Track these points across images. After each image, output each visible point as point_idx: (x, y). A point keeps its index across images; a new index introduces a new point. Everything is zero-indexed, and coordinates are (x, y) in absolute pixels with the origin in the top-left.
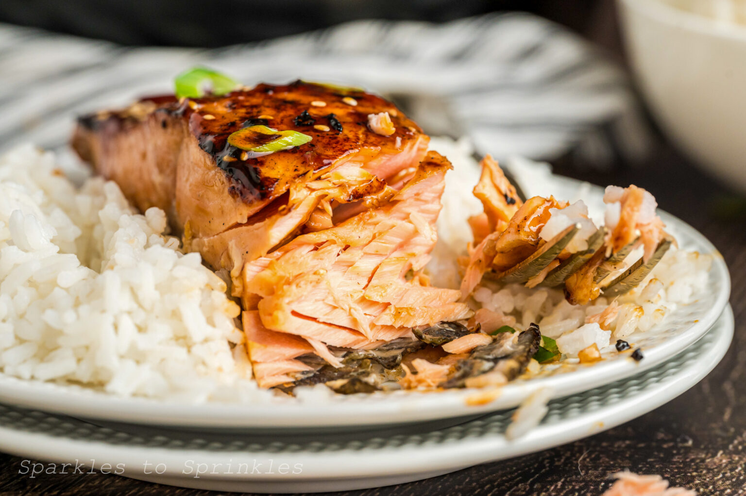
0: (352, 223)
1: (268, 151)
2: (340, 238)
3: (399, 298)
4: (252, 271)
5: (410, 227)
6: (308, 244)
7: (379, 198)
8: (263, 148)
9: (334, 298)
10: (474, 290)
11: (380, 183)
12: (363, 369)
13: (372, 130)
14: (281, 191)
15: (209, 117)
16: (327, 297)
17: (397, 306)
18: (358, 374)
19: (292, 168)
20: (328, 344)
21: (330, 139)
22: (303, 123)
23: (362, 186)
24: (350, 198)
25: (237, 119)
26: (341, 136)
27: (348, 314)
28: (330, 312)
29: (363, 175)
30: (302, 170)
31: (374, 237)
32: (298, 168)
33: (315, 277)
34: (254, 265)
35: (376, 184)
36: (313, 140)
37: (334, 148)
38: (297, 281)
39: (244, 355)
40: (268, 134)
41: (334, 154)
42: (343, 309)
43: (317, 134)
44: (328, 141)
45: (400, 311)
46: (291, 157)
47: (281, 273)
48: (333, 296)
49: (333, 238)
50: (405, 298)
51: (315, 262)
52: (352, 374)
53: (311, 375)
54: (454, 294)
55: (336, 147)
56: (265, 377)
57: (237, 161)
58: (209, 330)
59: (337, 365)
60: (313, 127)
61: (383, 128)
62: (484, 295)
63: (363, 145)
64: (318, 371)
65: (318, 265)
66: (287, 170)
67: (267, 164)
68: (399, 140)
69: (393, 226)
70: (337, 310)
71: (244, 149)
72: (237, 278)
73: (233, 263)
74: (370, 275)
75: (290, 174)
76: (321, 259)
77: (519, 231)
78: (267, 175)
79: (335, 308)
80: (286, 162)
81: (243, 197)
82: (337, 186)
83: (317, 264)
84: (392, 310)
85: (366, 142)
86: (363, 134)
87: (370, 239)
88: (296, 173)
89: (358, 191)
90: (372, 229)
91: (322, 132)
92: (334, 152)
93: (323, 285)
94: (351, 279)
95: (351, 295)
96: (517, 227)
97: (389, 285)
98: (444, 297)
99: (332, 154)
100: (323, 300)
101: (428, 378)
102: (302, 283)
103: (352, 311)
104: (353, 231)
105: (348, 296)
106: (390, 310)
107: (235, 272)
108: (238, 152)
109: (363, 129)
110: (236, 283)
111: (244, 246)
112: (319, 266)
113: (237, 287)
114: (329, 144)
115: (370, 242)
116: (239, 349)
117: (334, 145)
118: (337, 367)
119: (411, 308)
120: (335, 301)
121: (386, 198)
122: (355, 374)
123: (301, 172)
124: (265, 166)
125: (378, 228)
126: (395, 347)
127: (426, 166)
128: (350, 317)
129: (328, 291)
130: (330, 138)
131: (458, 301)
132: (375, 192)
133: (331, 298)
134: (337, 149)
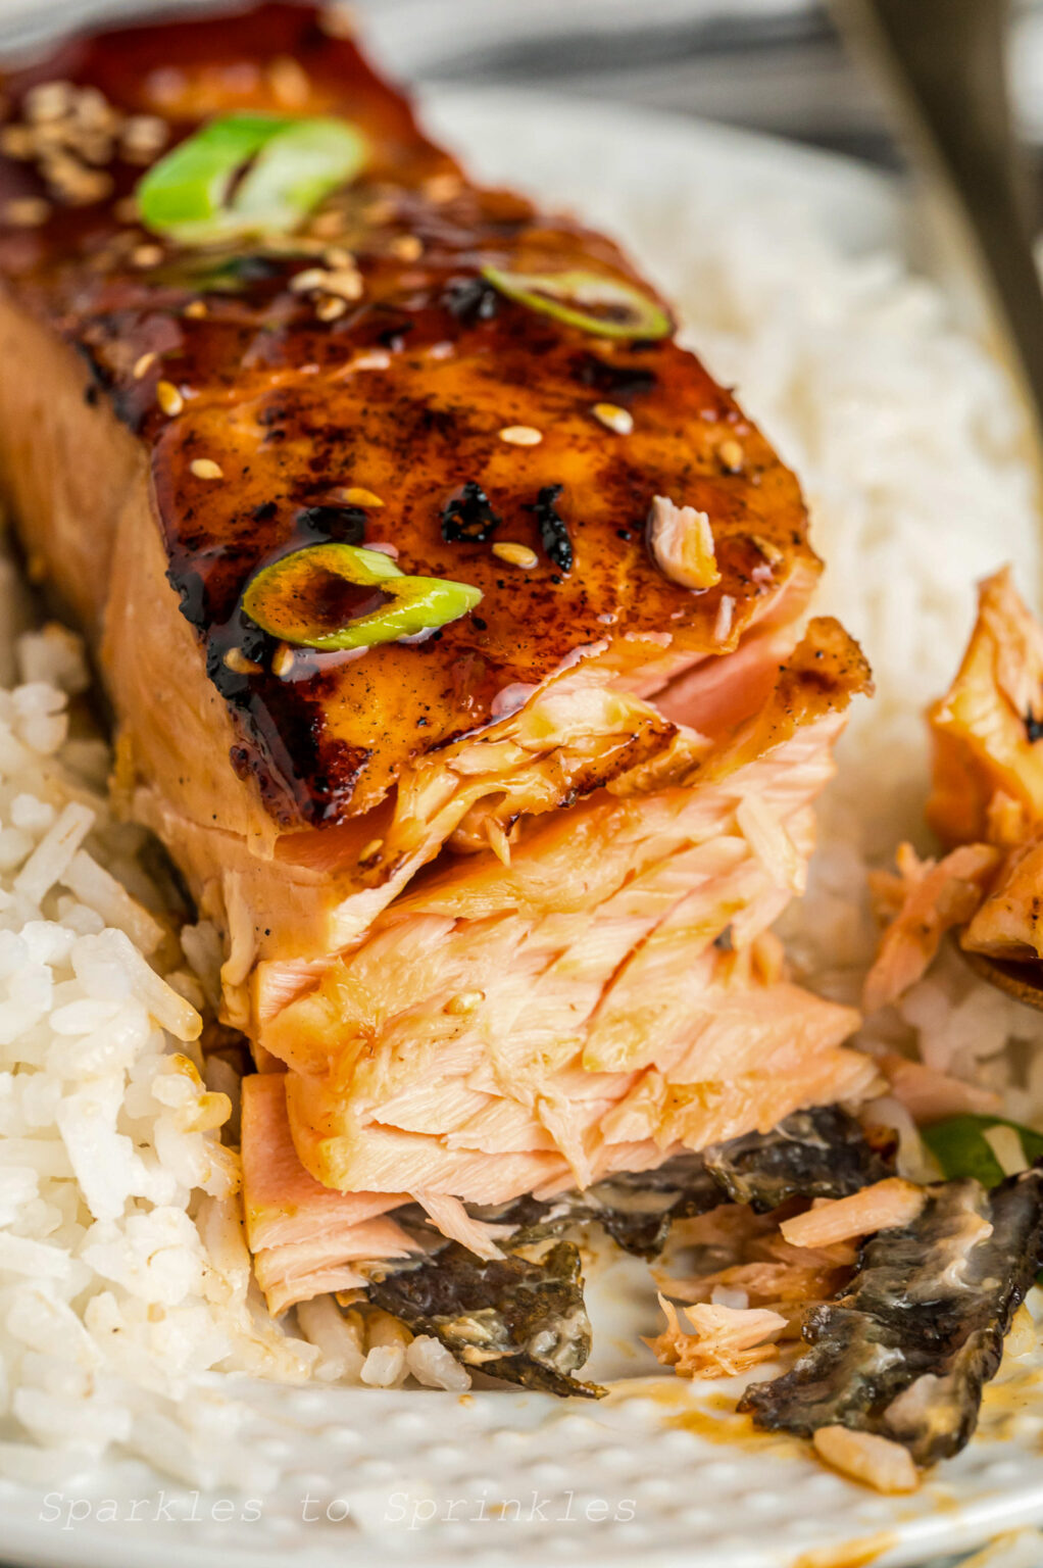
0: (569, 843)
1: (354, 647)
2: (528, 901)
3: (684, 1046)
4: (275, 986)
5: (733, 846)
6: (442, 917)
7: (655, 772)
8: (339, 641)
9: (496, 1072)
10: (905, 994)
11: (659, 738)
12: (555, 1275)
13: (655, 561)
14: (371, 796)
15: (205, 468)
16: (476, 1068)
17: (675, 1080)
18: (539, 1290)
19: (412, 711)
20: (466, 1200)
21: (534, 601)
22: (465, 531)
23: (605, 755)
24: (567, 798)
25: (283, 489)
26: (565, 589)
27: (531, 1113)
28: (481, 1111)
29: (613, 715)
30: (442, 722)
31: (630, 877)
32: (430, 713)
33: (447, 1024)
34: (280, 971)
35: (648, 741)
36: (484, 600)
37: (538, 638)
38: (396, 1036)
39: (233, 1228)
40: (359, 582)
41: (538, 662)
42: (516, 1100)
43: (501, 575)
44: (524, 609)
45: (679, 1094)
46: (419, 664)
47: (352, 1012)
48: (493, 1065)
49: (509, 903)
50: (697, 1052)
51: (454, 967)
52: (524, 1285)
53: (416, 1266)
54: (838, 1020)
55: (546, 635)
56: (288, 1282)
57: (261, 674)
58: (139, 1178)
59: (486, 1252)
60: (490, 549)
61: (687, 571)
62: (927, 1012)
63: (621, 630)
64: (434, 1258)
65: (459, 976)
66: (397, 718)
67: (344, 689)
68: (727, 604)
69: (686, 846)
70: (503, 1105)
71: (284, 638)
72: (235, 988)
73: (230, 943)
74: (609, 976)
75: (405, 734)
76: (471, 958)
77: (1035, 918)
78: (339, 733)
79: (495, 1099)
80: (399, 681)
81: (266, 795)
82: (534, 756)
83: (459, 971)
84: (653, 1093)
85: (632, 617)
86: (629, 576)
87: (616, 886)
88: (422, 732)
89: (594, 772)
90: (626, 858)
91: (513, 567)
92: (538, 654)
93: (469, 1038)
94: (553, 993)
95: (544, 1056)
96: (1030, 905)
97: (657, 1010)
98: (810, 1031)
99: (529, 665)
100: (466, 1076)
101: (725, 1355)
102: (408, 1051)
103: (543, 1107)
104: (570, 868)
105: (535, 1061)
106: (652, 1091)
107: (233, 971)
108: (267, 647)
109: (632, 555)
110: (232, 1001)
111: (261, 908)
112: (463, 982)
113: (235, 1014)
114: (526, 620)
115: (615, 893)
116: (219, 1216)
117: (541, 628)
118: (486, 1258)
119: (710, 1085)
120: (498, 1080)
121: (671, 773)
122: (530, 1286)
123: (433, 732)
124: (339, 697)
125: (644, 852)
126: (656, 1182)
127: (796, 690)
128: (535, 1124)
129: (481, 1047)
130: (534, 595)
131: (849, 1044)
132: (643, 762)
133: (486, 1072)
134: (547, 643)
